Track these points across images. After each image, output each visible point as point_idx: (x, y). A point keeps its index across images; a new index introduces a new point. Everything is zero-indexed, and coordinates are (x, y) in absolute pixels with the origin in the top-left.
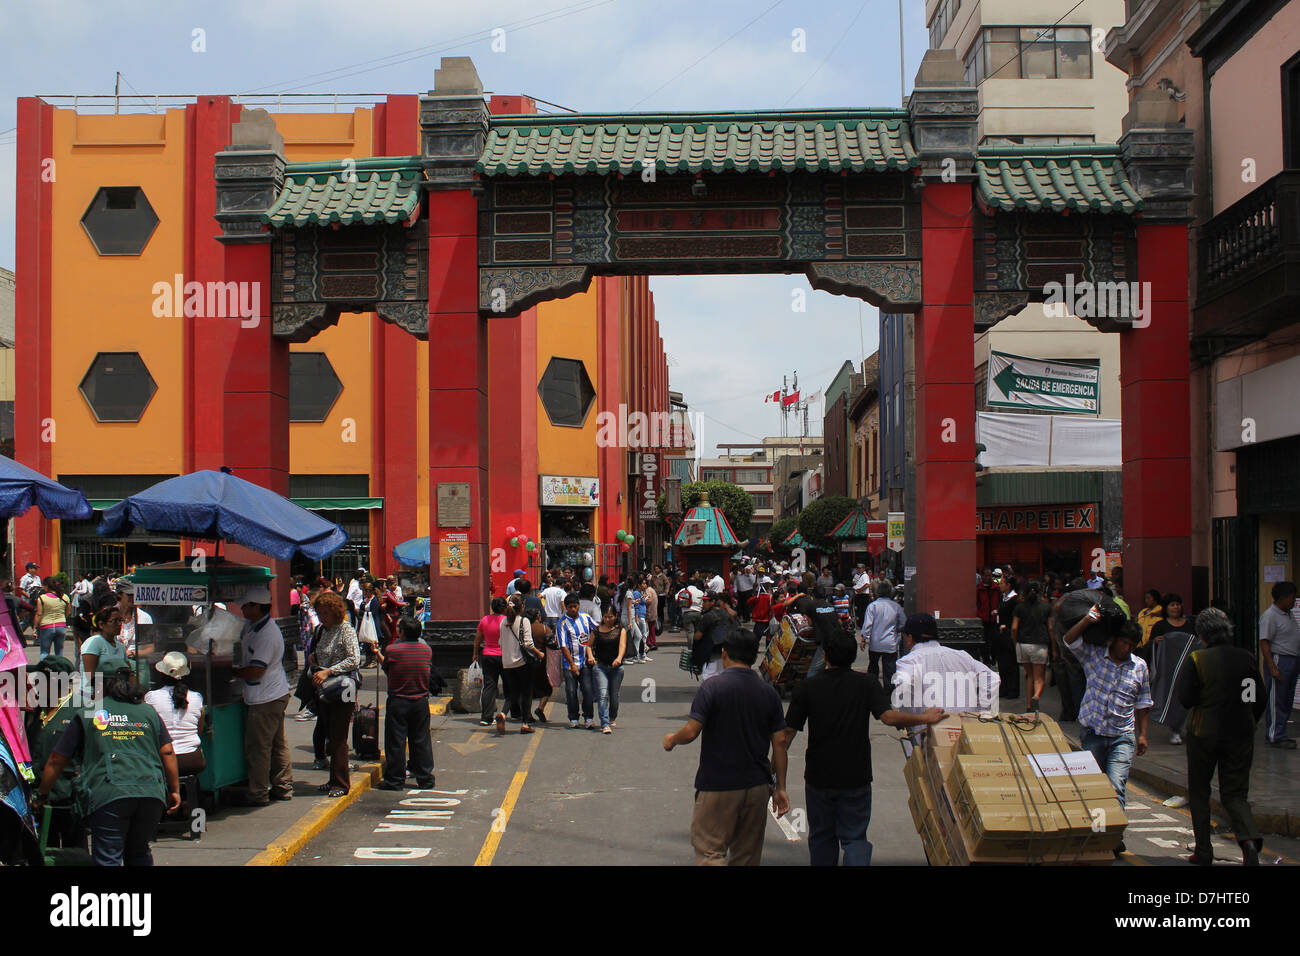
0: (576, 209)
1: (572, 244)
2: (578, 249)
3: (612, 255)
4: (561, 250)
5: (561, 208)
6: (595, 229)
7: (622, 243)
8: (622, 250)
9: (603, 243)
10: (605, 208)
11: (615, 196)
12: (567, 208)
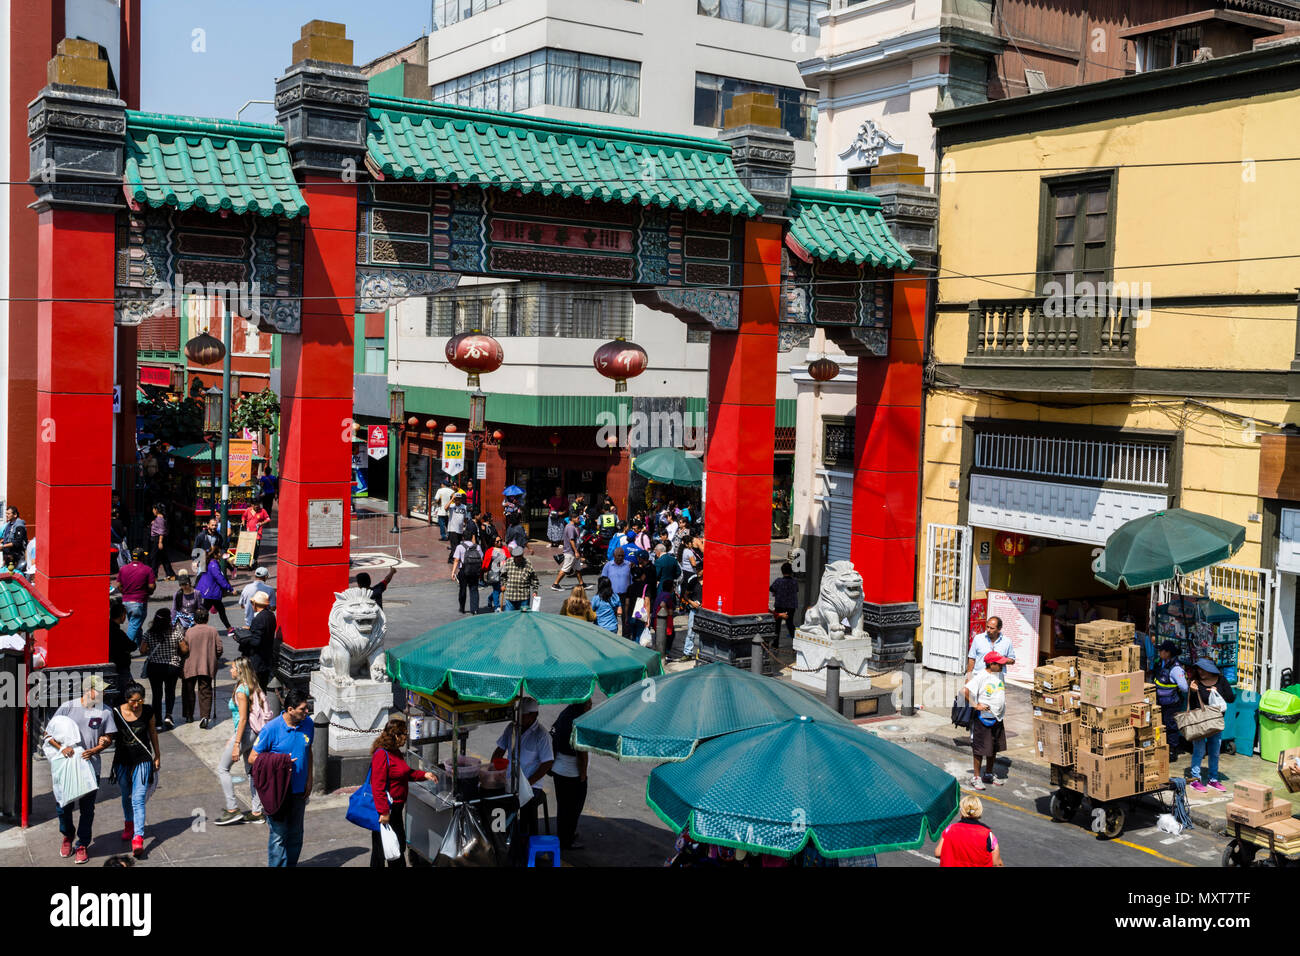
0: (453, 212)
1: (448, 249)
2: (455, 256)
3: (487, 265)
4: (438, 255)
5: (440, 210)
6: (470, 236)
7: (496, 253)
8: (496, 259)
9: (479, 251)
10: (481, 214)
11: (492, 203)
12: (445, 210)
